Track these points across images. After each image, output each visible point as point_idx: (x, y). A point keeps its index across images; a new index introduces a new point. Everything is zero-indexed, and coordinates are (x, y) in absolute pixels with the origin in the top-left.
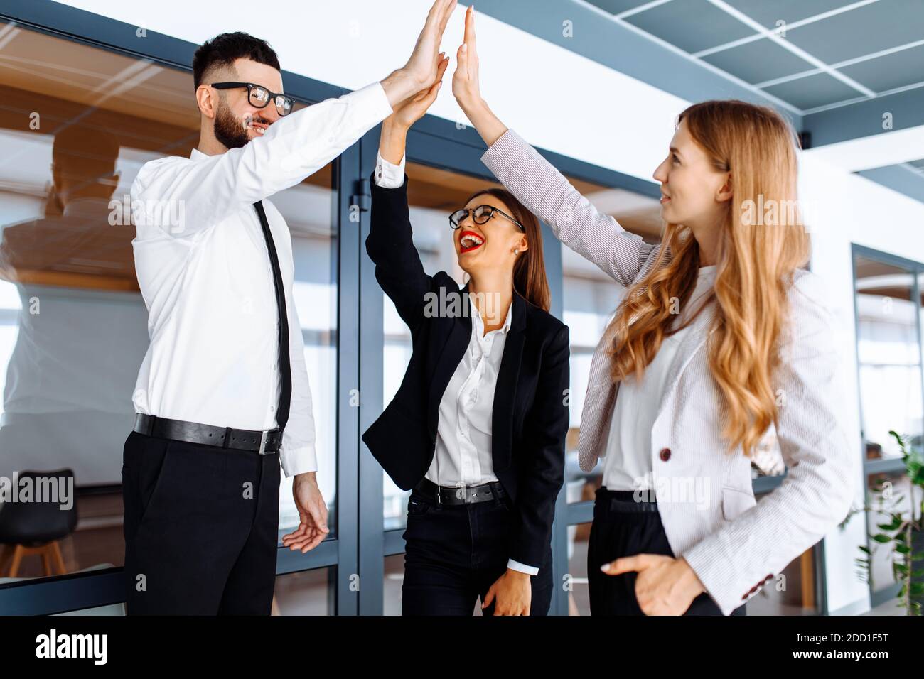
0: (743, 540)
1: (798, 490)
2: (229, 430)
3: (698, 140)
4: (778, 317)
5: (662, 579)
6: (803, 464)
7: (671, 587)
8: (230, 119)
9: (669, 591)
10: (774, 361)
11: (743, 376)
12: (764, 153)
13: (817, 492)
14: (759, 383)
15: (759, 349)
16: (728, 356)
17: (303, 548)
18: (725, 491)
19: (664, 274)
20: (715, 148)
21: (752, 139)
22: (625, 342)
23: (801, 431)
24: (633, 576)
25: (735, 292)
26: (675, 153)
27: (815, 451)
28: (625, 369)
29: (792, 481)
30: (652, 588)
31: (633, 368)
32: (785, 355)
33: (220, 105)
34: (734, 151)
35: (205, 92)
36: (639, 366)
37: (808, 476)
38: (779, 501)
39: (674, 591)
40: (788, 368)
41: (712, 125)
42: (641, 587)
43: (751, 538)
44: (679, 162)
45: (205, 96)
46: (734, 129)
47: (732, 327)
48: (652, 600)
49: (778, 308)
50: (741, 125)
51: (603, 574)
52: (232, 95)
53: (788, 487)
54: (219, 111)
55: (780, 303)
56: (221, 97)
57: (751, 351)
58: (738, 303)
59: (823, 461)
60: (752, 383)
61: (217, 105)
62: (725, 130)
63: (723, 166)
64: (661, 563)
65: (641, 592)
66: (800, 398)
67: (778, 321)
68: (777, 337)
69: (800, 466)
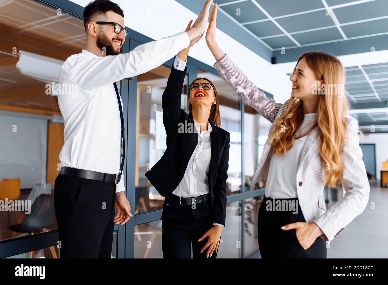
0: (337, 216)
1: (354, 197)
2: (105, 174)
3: (311, 68)
4: (343, 135)
5: (307, 231)
6: (354, 188)
7: (311, 234)
8: (105, 38)
9: (310, 236)
10: (342, 151)
11: (331, 157)
12: (336, 74)
13: (360, 199)
14: (337, 159)
15: (336, 146)
16: (325, 149)
17: (121, 223)
18: (319, 197)
19: (290, 115)
20: (318, 71)
21: (332, 68)
22: (278, 141)
23: (352, 177)
24: (294, 230)
25: (327, 125)
26: (301, 72)
27: (357, 183)
28: (279, 151)
29: (351, 195)
30: (303, 234)
31: (282, 151)
32: (345, 149)
33: (100, 31)
34: (325, 72)
35: (92, 25)
36: (285, 150)
37: (356, 193)
38: (347, 202)
39: (312, 235)
40: (347, 154)
41: (317, 62)
42: (298, 234)
43: (339, 215)
44: (302, 75)
45: (92, 27)
46: (325, 64)
47: (326, 138)
48: (303, 239)
49: (343, 132)
50: (328, 63)
51: (282, 230)
52: (105, 28)
53: (350, 196)
54: (99, 34)
55: (344, 130)
56: (100, 28)
57: (333, 148)
58: (328, 129)
59: (362, 187)
60: (334, 158)
61: (98, 31)
62: (322, 65)
63: (320, 78)
64: (305, 225)
65: (299, 236)
66: (351, 165)
67: (343, 137)
68: (343, 142)
69: (354, 189)
